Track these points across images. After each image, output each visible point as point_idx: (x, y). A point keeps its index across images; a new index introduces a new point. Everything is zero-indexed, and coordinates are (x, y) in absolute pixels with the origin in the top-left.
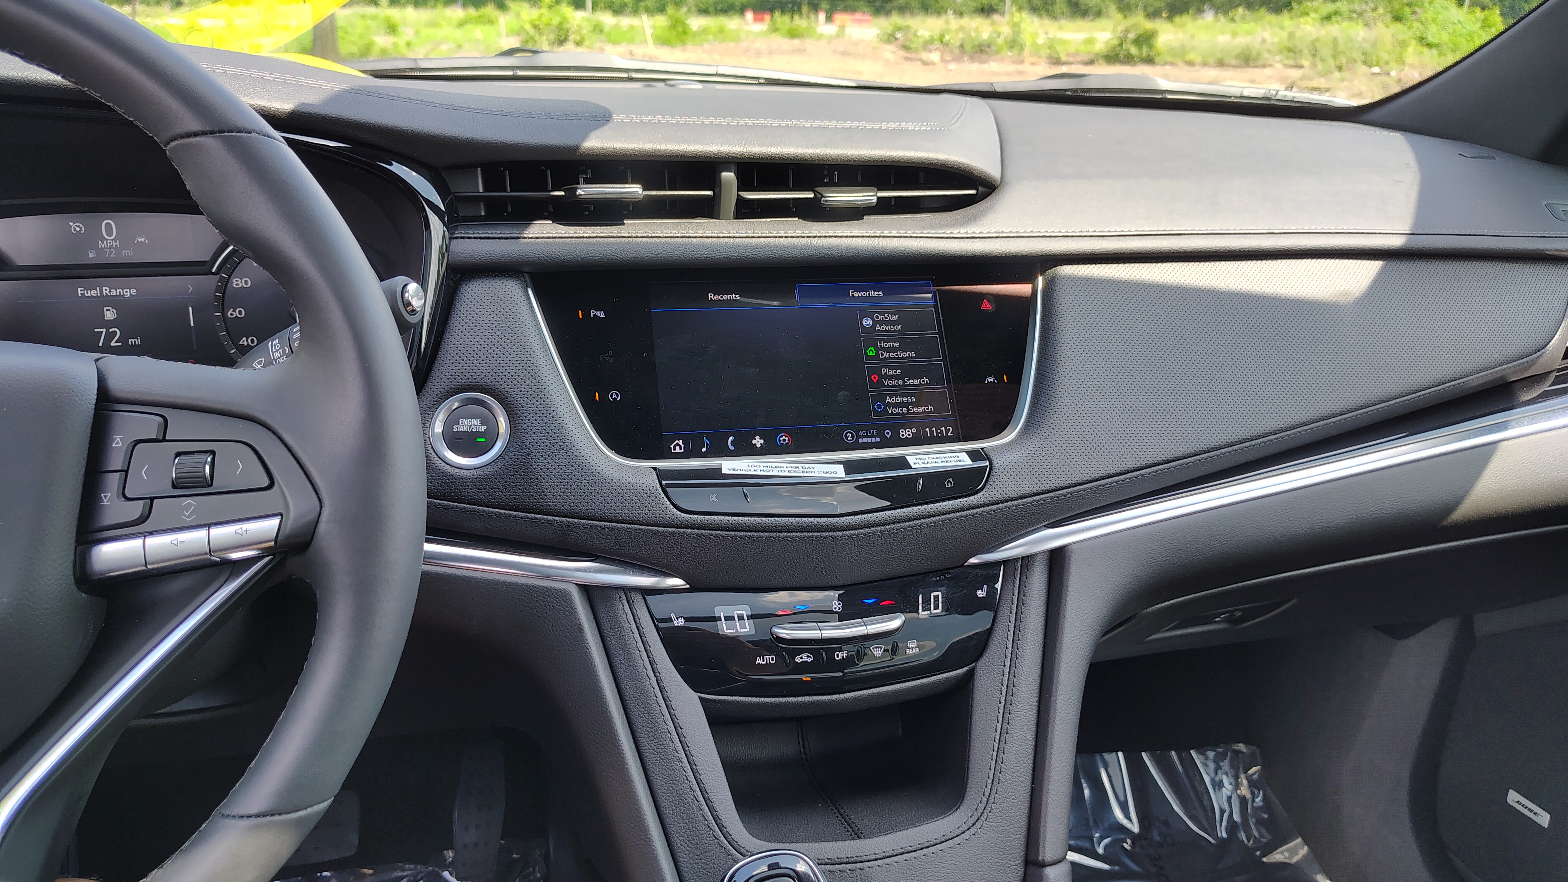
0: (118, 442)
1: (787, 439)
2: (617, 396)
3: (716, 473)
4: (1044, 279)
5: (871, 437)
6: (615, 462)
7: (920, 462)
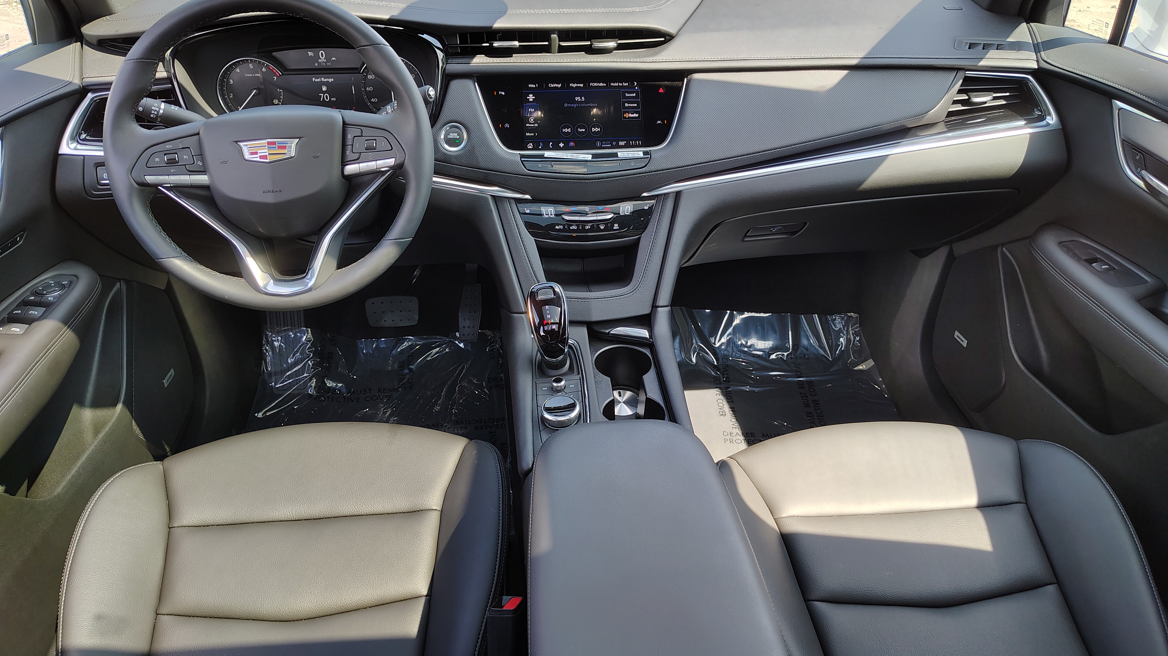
0: (349, 136)
1: (573, 144)
2: (508, 126)
3: (542, 156)
4: (687, 79)
5: (607, 144)
6: (505, 151)
7: (622, 155)
